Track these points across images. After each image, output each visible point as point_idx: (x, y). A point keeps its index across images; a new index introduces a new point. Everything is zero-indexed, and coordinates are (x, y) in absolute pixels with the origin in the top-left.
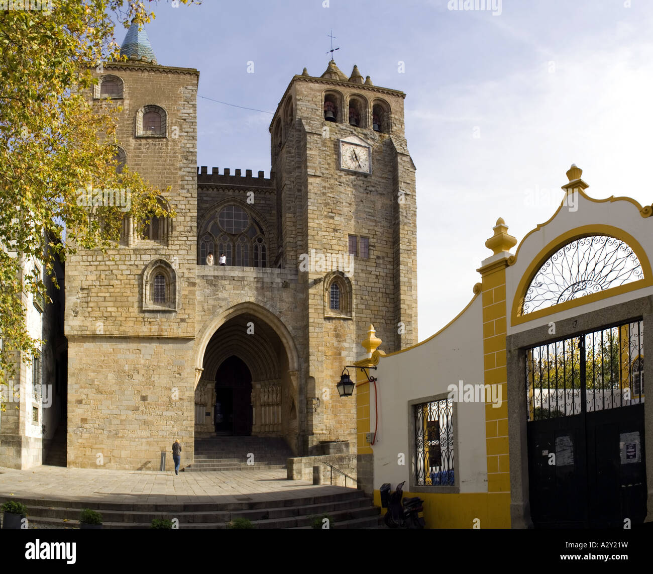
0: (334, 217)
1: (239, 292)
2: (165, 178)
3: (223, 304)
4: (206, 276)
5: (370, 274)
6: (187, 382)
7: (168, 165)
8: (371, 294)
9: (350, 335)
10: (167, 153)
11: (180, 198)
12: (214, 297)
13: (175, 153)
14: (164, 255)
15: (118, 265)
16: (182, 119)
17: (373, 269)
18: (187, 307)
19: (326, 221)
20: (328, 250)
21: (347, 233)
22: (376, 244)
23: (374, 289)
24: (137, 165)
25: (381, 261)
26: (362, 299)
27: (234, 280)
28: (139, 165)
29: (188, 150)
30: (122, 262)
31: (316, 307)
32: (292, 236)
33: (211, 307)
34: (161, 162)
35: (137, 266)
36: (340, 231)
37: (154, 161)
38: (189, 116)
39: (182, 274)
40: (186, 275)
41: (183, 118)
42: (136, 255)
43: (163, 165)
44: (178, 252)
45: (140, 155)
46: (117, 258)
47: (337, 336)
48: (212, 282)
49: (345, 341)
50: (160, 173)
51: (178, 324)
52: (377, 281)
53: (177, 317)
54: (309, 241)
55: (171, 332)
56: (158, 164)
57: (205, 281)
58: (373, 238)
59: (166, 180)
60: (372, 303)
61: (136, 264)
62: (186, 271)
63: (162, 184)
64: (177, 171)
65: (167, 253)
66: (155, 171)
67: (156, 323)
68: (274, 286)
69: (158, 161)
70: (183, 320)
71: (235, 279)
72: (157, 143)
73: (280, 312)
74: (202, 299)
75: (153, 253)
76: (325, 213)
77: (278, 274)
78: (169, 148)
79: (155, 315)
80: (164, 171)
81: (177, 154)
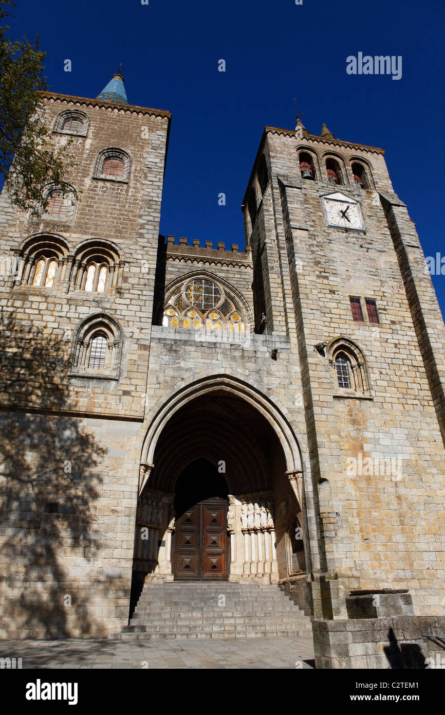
0: (328, 277)
1: (209, 361)
2: (121, 224)
3: (186, 375)
4: (165, 339)
5: (387, 342)
6: (125, 484)
7: (125, 211)
8: (392, 367)
9: (372, 421)
10: (126, 199)
11: (137, 247)
12: (175, 366)
13: (136, 200)
14: (108, 309)
15: (43, 315)
16: (148, 168)
17: (389, 336)
18: (134, 375)
19: (320, 281)
20: (326, 315)
21: (347, 295)
22: (386, 307)
23: (394, 361)
24: (88, 206)
25: (397, 327)
26: (381, 373)
27: (202, 346)
28: (92, 207)
29: (151, 199)
30: (49, 313)
31: (320, 381)
32: (278, 299)
33: (169, 379)
34: (117, 207)
35: (69, 318)
36: (339, 293)
37: (110, 205)
38: (156, 166)
39: (131, 334)
40: (136, 336)
41: (149, 166)
42: (70, 305)
43: (120, 210)
44: (127, 307)
45: (94, 196)
46: (43, 306)
47: (354, 422)
48: (171, 348)
49: (366, 429)
50: (115, 218)
51: (118, 397)
52: (397, 350)
53: (119, 388)
54: (301, 301)
55: (106, 407)
56: (114, 209)
57: (162, 345)
58: (382, 300)
59: (122, 226)
60: (396, 379)
61: (68, 316)
62: (137, 331)
63: (116, 230)
64: (135, 218)
65: (112, 307)
66: (110, 215)
67: (85, 395)
68: (259, 355)
69: (115, 205)
70: (126, 393)
71: (204, 345)
72: (116, 187)
73: (269, 389)
74: (157, 367)
75: (93, 305)
76: (317, 273)
77: (263, 341)
78: (130, 194)
79: (86, 383)
80: (120, 216)
81: (138, 201)
